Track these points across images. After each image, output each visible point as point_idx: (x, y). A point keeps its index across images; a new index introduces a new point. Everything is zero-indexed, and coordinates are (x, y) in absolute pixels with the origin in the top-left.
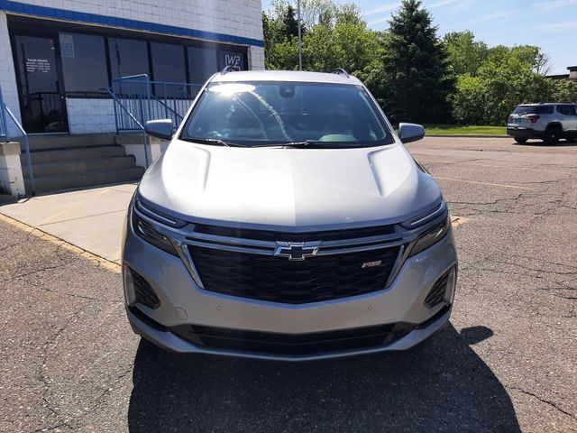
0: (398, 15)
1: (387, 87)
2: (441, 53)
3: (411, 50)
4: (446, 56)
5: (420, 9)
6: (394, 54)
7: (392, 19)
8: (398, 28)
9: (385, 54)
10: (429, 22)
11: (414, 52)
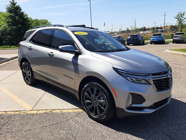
0: (9, 6)
1: (10, 32)
2: (27, 21)
3: (17, 19)
4: (29, 22)
5: (17, 5)
6: (10, 20)
7: (7, 7)
8: (10, 11)
9: (7, 20)
10: (21, 10)
11: (18, 19)
